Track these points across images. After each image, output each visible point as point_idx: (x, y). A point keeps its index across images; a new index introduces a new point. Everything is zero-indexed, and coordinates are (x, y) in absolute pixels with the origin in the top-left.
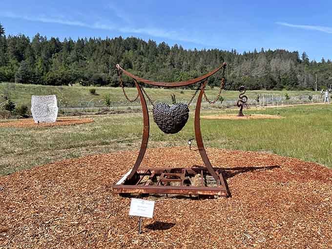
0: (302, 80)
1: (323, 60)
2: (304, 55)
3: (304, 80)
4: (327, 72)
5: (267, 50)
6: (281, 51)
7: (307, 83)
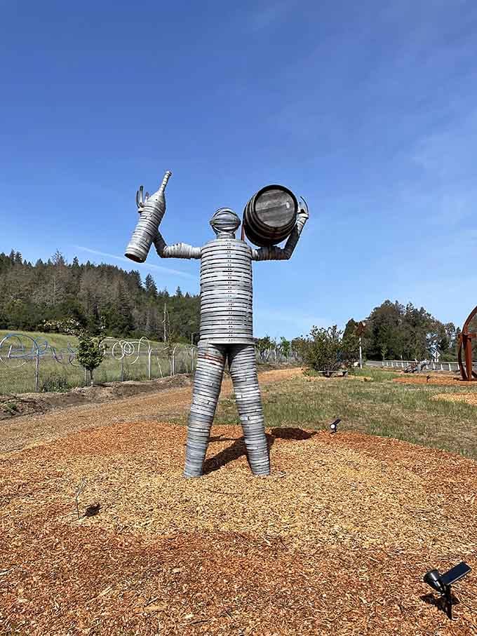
0: (142, 319)
1: (179, 292)
2: (149, 279)
3: (145, 320)
4: (186, 311)
5: (85, 264)
6: (110, 268)
7: (152, 327)
